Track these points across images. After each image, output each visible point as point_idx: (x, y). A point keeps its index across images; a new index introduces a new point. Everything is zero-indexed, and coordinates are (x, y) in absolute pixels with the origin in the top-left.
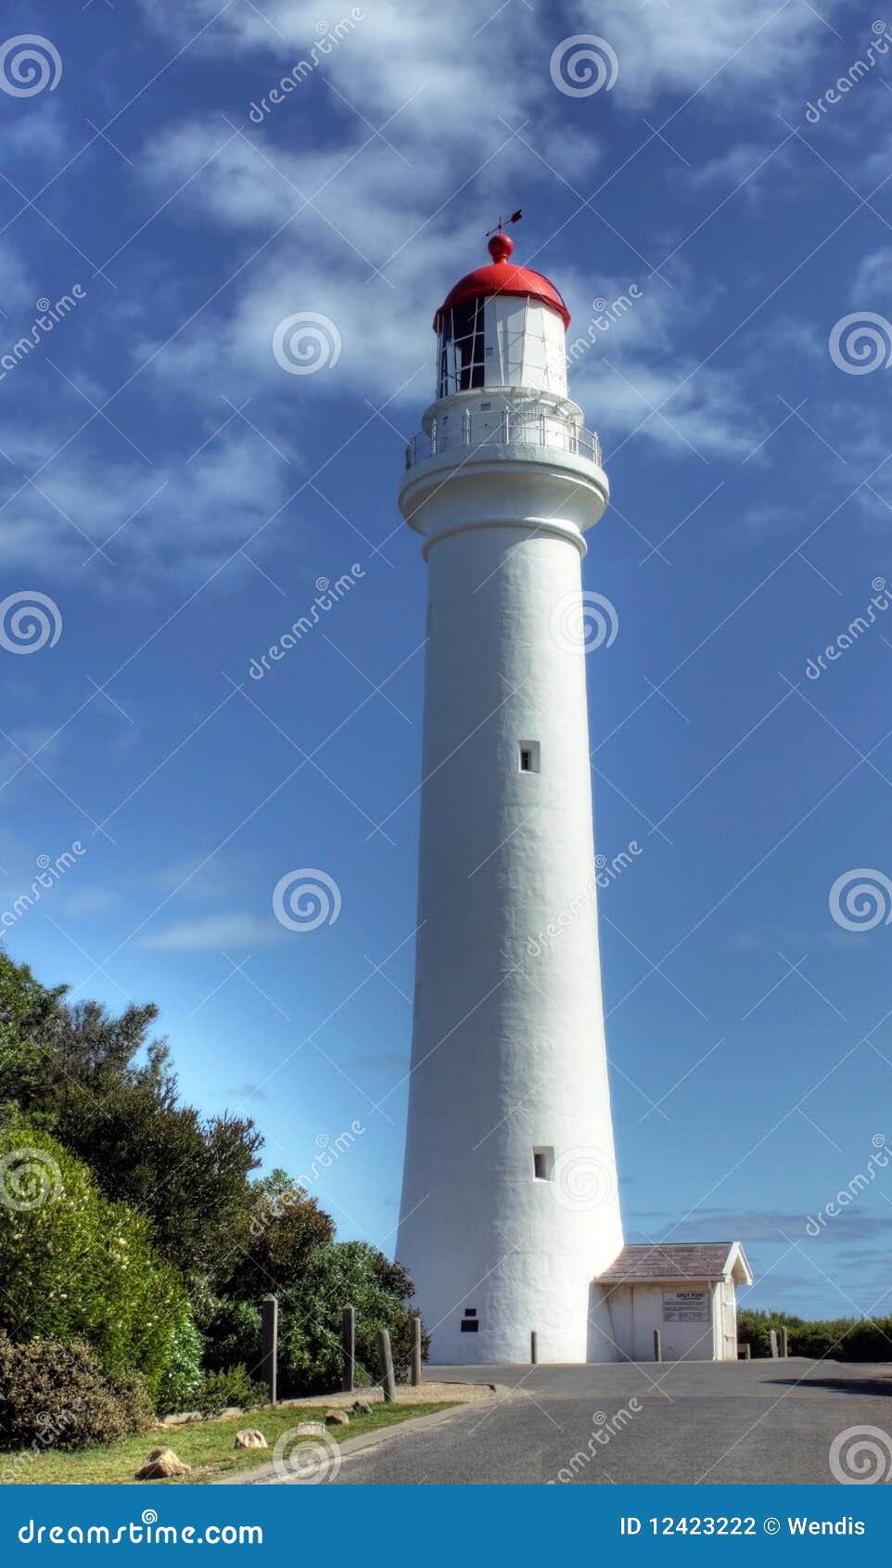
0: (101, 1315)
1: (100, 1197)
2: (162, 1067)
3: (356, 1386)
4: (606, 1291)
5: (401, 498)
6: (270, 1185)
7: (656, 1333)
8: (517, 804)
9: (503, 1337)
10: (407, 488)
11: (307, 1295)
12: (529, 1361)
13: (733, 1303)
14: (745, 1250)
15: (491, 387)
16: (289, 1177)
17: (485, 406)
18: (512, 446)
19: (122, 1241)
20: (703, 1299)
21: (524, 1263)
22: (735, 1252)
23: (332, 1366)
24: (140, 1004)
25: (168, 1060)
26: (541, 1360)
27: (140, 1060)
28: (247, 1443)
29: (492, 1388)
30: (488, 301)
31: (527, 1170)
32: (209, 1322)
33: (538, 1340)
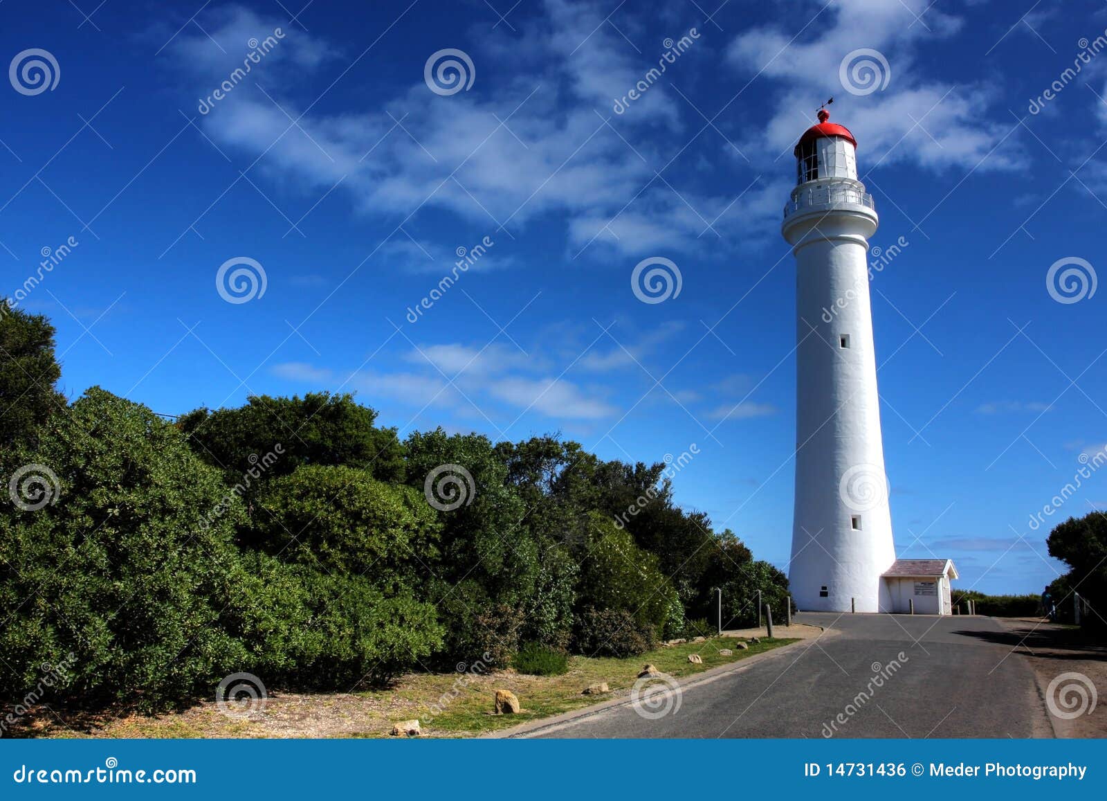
0: (635, 600)
1: (637, 547)
2: (669, 489)
3: (762, 625)
4: (887, 580)
5: (783, 230)
6: (724, 536)
7: (910, 601)
8: (841, 363)
9: (839, 599)
10: (785, 226)
11: (739, 584)
12: (851, 611)
13: (949, 587)
14: (954, 562)
15: (821, 178)
16: (732, 532)
17: (819, 187)
18: (831, 204)
19: (645, 568)
20: (933, 585)
21: (848, 567)
22: (949, 564)
23: (751, 616)
24: (659, 462)
25: (671, 486)
26: (856, 610)
27: (659, 486)
28: (692, 660)
29: (822, 629)
30: (818, 141)
31: (848, 525)
32: (688, 600)
33: (855, 602)
